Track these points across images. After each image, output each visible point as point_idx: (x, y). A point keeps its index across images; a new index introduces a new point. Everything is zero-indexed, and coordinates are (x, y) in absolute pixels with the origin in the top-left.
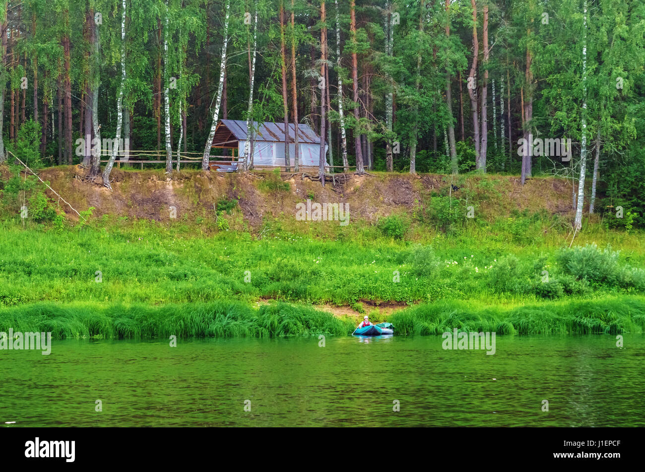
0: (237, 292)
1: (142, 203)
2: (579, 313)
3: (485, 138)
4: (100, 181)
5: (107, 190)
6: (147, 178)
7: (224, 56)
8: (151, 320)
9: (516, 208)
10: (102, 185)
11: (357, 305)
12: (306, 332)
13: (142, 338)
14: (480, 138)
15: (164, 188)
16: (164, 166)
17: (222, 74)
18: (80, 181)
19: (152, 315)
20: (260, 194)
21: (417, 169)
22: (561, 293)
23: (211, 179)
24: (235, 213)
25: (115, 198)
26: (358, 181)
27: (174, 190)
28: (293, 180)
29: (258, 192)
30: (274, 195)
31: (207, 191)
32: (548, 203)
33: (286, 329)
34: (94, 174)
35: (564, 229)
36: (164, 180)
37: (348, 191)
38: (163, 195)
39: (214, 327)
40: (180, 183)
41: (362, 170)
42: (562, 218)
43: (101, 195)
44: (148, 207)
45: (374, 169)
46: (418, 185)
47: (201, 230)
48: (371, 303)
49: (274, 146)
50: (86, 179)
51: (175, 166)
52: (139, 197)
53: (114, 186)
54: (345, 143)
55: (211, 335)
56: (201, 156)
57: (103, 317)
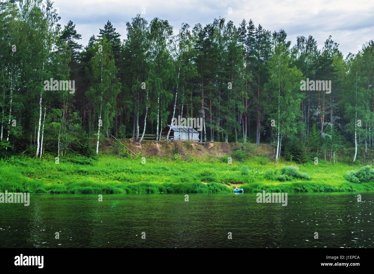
0: (195, 179)
1: (151, 151)
2: (296, 186)
3: (246, 132)
4: (138, 144)
5: (140, 147)
6: (151, 143)
7: (175, 106)
8: (177, 188)
9: (258, 154)
10: (139, 145)
11: (228, 183)
12: (222, 191)
13: (175, 193)
14: (245, 132)
15: (156, 146)
16: (155, 139)
17: (174, 111)
18: (132, 144)
19: (177, 186)
20: (184, 149)
21: (228, 142)
22: (285, 180)
23: (169, 144)
24: (178, 154)
25: (143, 149)
26: (212, 145)
27: (159, 147)
28: (193, 144)
29: (183, 148)
30: (188, 149)
31: (169, 147)
32: (267, 153)
33: (216, 191)
34: (136, 142)
35: (273, 160)
36: (156, 144)
37: (209, 148)
38: (157, 148)
39: (197, 190)
40: (160, 145)
41: (212, 141)
42: (272, 157)
43: (139, 148)
44: (153, 152)
45: (215, 141)
46: (229, 147)
47: (170, 159)
48: (232, 183)
49: (184, 133)
50: (134, 143)
51: (159, 139)
52: (150, 149)
53: (142, 145)
54: (205, 133)
55: (196, 192)
56: (166, 136)
57: (163, 187)
